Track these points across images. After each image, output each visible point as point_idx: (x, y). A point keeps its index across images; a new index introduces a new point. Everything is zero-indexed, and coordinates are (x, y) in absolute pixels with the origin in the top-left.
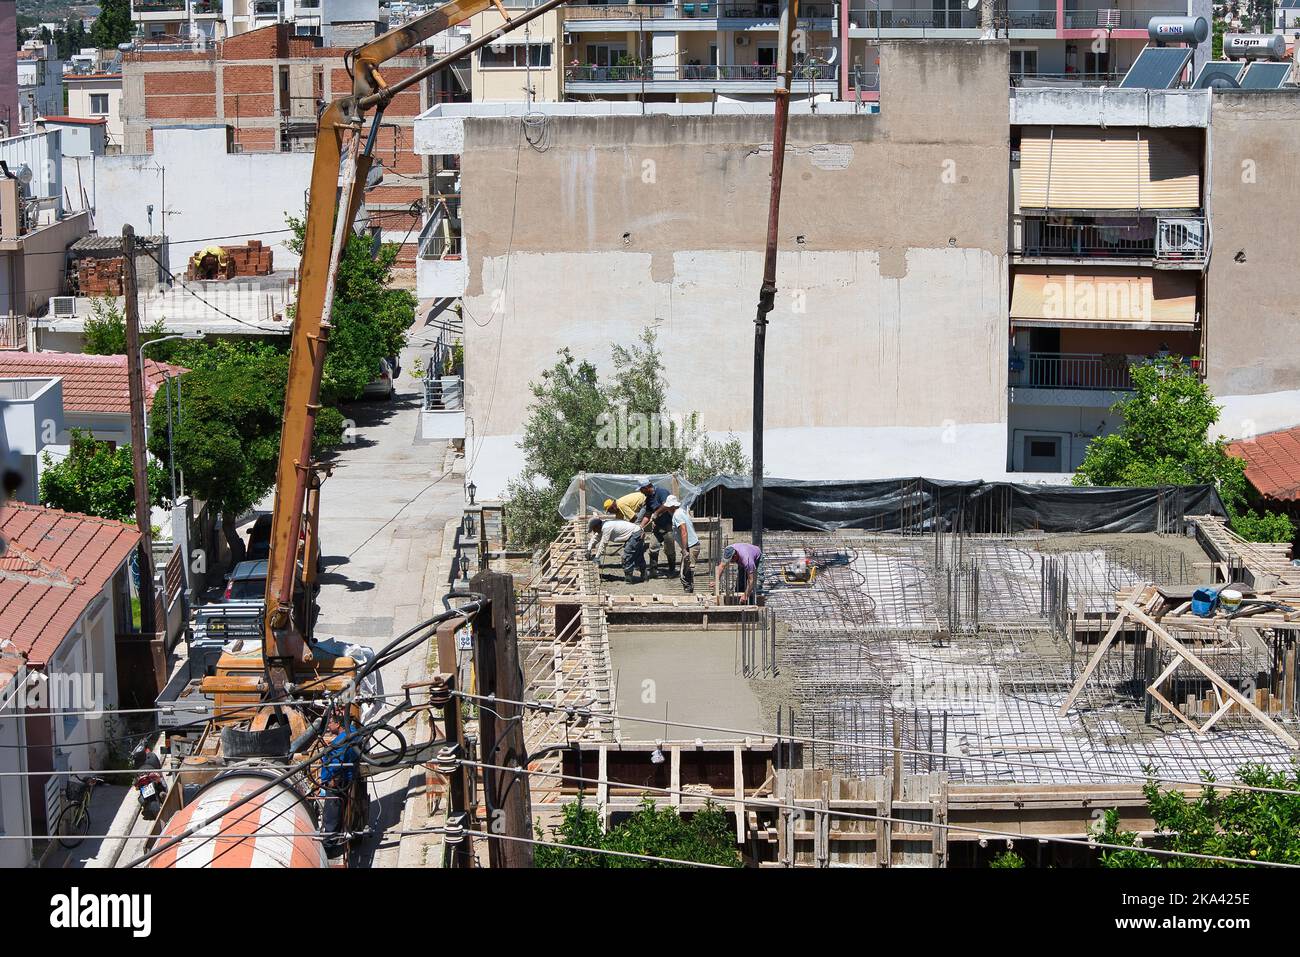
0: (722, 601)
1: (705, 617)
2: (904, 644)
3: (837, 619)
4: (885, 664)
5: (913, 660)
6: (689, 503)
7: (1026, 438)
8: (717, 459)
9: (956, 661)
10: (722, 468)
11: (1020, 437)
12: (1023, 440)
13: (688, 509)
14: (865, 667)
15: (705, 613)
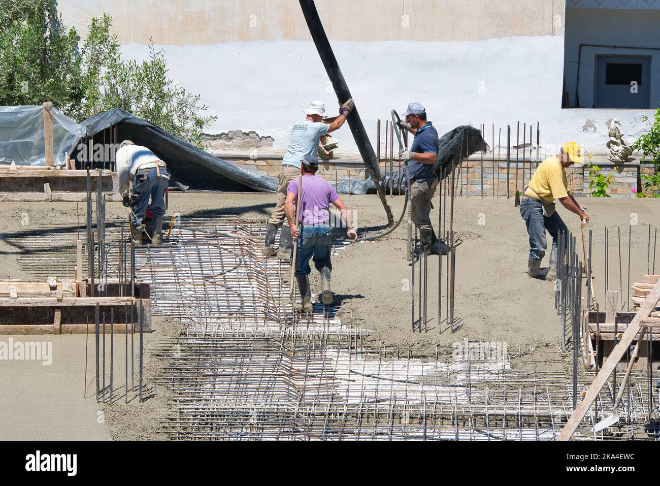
0: (83, 291)
1: (58, 315)
2: (345, 356)
3: (256, 318)
4: (309, 383)
5: (353, 377)
6: (69, 148)
7: (598, 57)
8: (132, 86)
9: (413, 379)
10: (138, 99)
11: (589, 56)
12: (592, 61)
13: (67, 157)
14: (281, 387)
15: (58, 308)
